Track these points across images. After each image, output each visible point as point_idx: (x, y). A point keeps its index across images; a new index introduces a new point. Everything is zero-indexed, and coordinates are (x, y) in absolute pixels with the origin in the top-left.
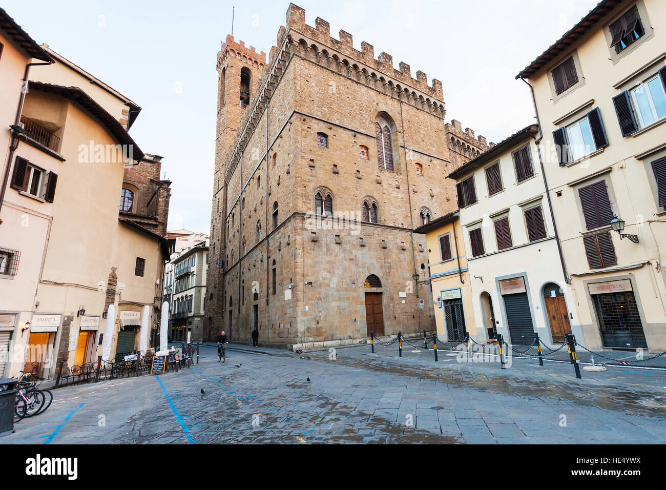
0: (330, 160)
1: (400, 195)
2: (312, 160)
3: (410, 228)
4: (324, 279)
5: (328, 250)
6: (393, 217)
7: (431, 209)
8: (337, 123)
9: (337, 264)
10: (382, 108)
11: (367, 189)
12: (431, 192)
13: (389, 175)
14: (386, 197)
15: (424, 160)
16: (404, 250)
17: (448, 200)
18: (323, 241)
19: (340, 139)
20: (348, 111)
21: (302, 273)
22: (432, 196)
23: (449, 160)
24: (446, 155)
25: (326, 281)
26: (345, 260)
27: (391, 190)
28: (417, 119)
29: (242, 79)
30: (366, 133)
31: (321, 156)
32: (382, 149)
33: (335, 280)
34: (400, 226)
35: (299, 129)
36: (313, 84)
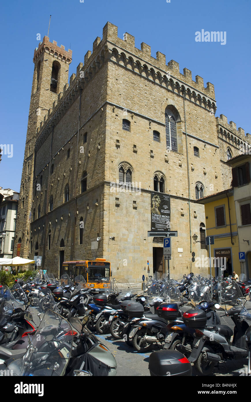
0: (131, 141)
1: (182, 171)
2: (118, 141)
3: (188, 198)
4: (124, 235)
5: (127, 213)
6: (176, 188)
7: (204, 184)
8: (137, 112)
9: (133, 223)
10: (171, 102)
11: (158, 165)
12: (204, 170)
13: (174, 155)
14: (171, 172)
15: (200, 145)
16: (183, 215)
17: (216, 177)
18: (123, 205)
19: (138, 124)
20: (146, 104)
21: (107, 229)
22: (205, 174)
23: (218, 146)
24: (216, 142)
25: (125, 237)
26: (140, 221)
27: (175, 167)
28: (195, 112)
29: (52, 69)
30: (158, 121)
31: (125, 138)
32: (169, 134)
33: (131, 236)
34: (181, 196)
35: (110, 116)
36: (121, 82)
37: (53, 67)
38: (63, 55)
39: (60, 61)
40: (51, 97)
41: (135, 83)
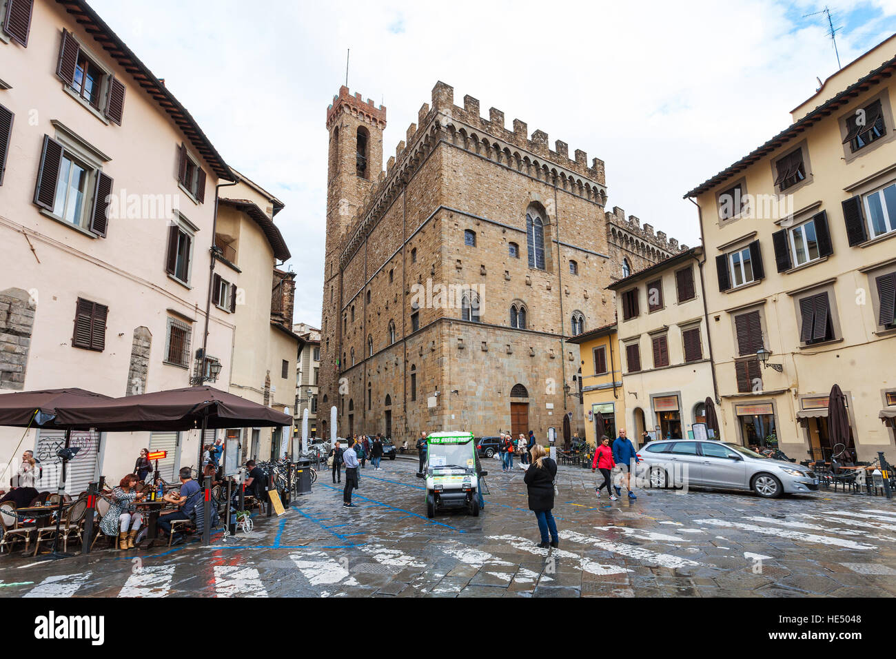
0: (478, 261)
1: (552, 297)
2: (459, 261)
3: (560, 334)
4: (470, 387)
5: (474, 358)
6: (542, 322)
7: (585, 313)
8: (485, 217)
9: (483, 372)
10: (535, 197)
11: (516, 291)
12: (585, 293)
13: (539, 275)
14: (535, 299)
15: (579, 257)
16: (553, 358)
17: (604, 302)
18: (470, 348)
19: (488, 235)
20: (498, 204)
21: (448, 380)
22: (586, 298)
23: (608, 256)
24: (605, 249)
25: (472, 390)
26: (491, 368)
27: (541, 292)
28: (573, 208)
29: (358, 141)
30: (517, 228)
31: (468, 255)
32: (533, 245)
33: (481, 389)
34: (550, 332)
35: (447, 226)
36: (461, 174)
37: (359, 138)
38: (372, 116)
39: (368, 127)
40: (359, 185)
41: (481, 173)
